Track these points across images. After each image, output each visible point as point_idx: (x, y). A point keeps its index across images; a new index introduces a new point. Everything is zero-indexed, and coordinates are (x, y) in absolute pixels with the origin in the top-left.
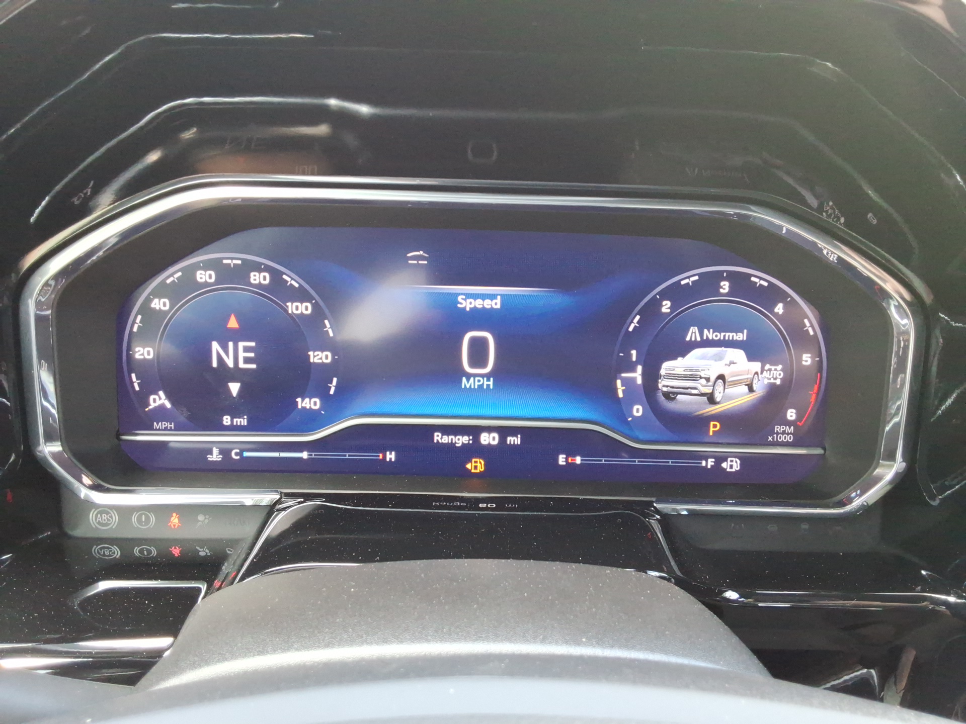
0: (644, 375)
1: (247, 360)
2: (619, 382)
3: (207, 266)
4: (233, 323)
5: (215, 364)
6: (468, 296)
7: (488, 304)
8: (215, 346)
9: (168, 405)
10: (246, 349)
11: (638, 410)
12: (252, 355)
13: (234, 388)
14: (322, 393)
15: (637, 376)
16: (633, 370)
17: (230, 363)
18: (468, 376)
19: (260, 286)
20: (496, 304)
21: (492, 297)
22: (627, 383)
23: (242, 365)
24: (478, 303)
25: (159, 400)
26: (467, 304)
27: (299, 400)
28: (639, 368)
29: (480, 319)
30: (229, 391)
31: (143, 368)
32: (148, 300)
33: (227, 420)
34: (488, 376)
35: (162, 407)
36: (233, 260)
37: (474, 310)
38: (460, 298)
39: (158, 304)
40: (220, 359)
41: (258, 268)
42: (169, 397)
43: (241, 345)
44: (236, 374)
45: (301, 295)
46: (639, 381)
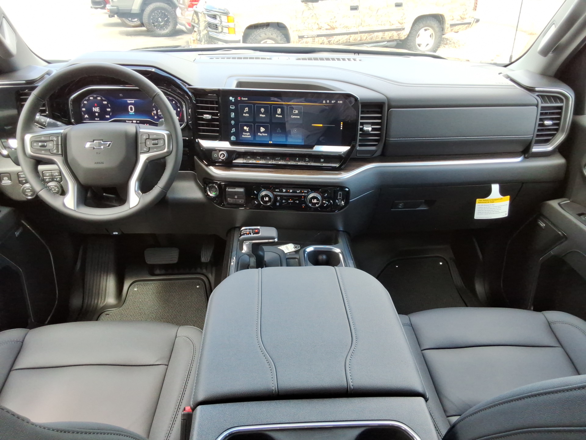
0: (156, 112)
1: (98, 110)
2: (152, 113)
3: (91, 97)
4: (96, 105)
5: (94, 111)
6: (129, 100)
7: (132, 102)
8: (94, 108)
9: (88, 117)
10: (98, 109)
11: (156, 117)
12: (99, 109)
13: (97, 114)
14: (109, 115)
15: (155, 112)
16: (154, 111)
17: (96, 111)
18: (130, 112)
19: (99, 99)
20: (133, 102)
21: (132, 101)
22: (154, 113)
23: (98, 111)
24: (131, 102)
25: (86, 116)
26: (129, 102)
27: (106, 116)
28: (155, 111)
29: (131, 104)
30: (96, 115)
31: (83, 111)
32: (84, 102)
33: (96, 119)
34: (133, 112)
35: (87, 117)
36: (95, 96)
37: (130, 103)
38: (128, 101)
39: (85, 102)
40: (94, 110)
41: (99, 97)
42: (88, 115)
43: (97, 108)
44: (97, 112)
45: (105, 101)
46: (155, 113)
